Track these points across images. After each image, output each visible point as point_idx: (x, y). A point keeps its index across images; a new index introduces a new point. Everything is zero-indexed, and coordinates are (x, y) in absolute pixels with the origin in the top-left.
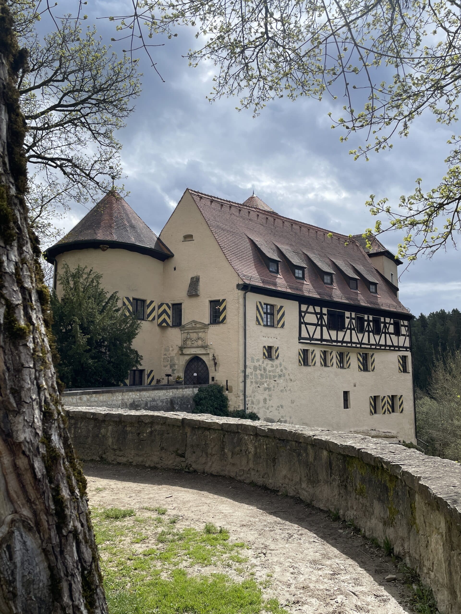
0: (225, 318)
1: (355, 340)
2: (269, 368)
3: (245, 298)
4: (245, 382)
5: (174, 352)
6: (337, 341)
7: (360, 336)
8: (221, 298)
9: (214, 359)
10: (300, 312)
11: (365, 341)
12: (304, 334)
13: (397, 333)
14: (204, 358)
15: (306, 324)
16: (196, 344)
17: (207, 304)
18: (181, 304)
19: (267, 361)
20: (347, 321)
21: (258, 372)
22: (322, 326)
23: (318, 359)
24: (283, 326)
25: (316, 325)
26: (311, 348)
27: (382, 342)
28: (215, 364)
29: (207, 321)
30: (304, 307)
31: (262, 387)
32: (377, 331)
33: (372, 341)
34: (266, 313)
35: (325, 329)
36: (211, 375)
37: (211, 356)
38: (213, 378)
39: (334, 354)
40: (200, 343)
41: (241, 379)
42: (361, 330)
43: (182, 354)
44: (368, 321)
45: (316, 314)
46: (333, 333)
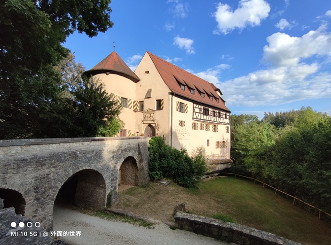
0: (163, 107)
1: (212, 120)
2: (181, 130)
3: (172, 99)
4: (171, 135)
5: (140, 122)
6: (206, 120)
7: (214, 118)
8: (161, 99)
10: (193, 107)
12: (195, 116)
13: (226, 118)
14: (153, 125)
15: (195, 112)
16: (149, 119)
17: (156, 102)
18: (143, 101)
19: (180, 127)
20: (210, 112)
23: (199, 127)
24: (187, 112)
25: (199, 113)
26: (197, 122)
27: (221, 121)
28: (158, 128)
29: (155, 109)
30: (195, 105)
31: (178, 138)
32: (220, 117)
33: (218, 121)
34: (180, 107)
35: (202, 115)
37: (156, 124)
38: (157, 134)
39: (205, 125)
40: (152, 118)
42: (214, 116)
43: (144, 123)
44: (217, 113)
45: (199, 108)
46: (205, 116)
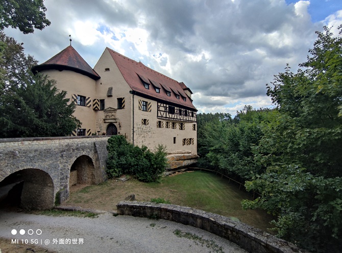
0: (124, 106)
1: (178, 118)
2: (144, 128)
3: (133, 97)
4: (133, 134)
5: (101, 121)
6: (172, 118)
7: (180, 116)
8: (123, 97)
9: (119, 124)
10: (158, 106)
11: (182, 118)
12: (159, 115)
13: (193, 116)
14: (115, 124)
15: (160, 111)
16: (111, 118)
17: (117, 100)
18: (104, 100)
19: (143, 125)
20: (176, 111)
21: (140, 130)
22: (166, 112)
23: (165, 125)
24: (150, 111)
25: (164, 111)
26: (162, 121)
27: (188, 119)
28: (120, 126)
29: (116, 108)
30: (159, 104)
31: (141, 136)
32: (186, 115)
33: (184, 119)
34: (143, 105)
36: (118, 131)
37: (118, 123)
38: (119, 133)
39: (171, 123)
40: (113, 117)
41: (132, 133)
42: (181, 114)
43: (105, 122)
44: (183, 111)
45: (164, 107)
46: (170, 115)
